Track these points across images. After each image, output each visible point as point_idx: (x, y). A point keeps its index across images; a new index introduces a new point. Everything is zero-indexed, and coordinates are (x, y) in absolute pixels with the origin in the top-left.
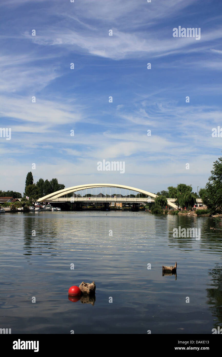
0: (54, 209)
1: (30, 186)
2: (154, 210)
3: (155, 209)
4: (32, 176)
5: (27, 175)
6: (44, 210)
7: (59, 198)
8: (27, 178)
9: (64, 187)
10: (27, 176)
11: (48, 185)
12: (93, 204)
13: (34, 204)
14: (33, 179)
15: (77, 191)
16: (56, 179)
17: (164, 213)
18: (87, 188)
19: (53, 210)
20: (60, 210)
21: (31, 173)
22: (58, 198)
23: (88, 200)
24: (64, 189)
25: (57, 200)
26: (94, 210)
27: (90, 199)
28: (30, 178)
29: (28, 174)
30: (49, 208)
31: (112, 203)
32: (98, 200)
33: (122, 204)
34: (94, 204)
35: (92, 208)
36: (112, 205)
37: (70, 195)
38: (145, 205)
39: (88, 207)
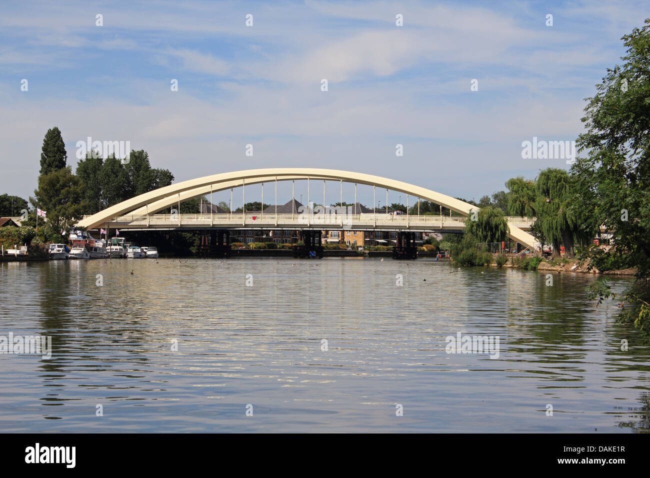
0: (135, 253)
1: (53, 174)
2: (461, 256)
3: (464, 252)
4: (62, 142)
5: (44, 138)
6: (100, 255)
7: (152, 214)
8: (44, 149)
9: (171, 178)
10: (45, 141)
11: (116, 174)
12: (268, 235)
13: (68, 235)
14: (65, 153)
15: (213, 192)
16: (144, 154)
17: (494, 265)
18: (247, 181)
19: (133, 256)
20: (155, 255)
21: (59, 133)
22: (148, 217)
23: (250, 221)
24: (169, 184)
25: (146, 223)
26: (273, 256)
27: (254, 218)
28: (56, 149)
29: (46, 136)
30: (118, 247)
31: (330, 232)
32: (281, 222)
33: (365, 237)
34: (271, 234)
35: (265, 248)
36: (332, 239)
37: (189, 206)
38: (439, 237)
39: (252, 245)
